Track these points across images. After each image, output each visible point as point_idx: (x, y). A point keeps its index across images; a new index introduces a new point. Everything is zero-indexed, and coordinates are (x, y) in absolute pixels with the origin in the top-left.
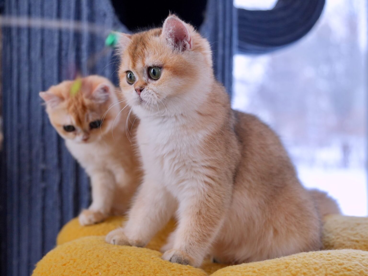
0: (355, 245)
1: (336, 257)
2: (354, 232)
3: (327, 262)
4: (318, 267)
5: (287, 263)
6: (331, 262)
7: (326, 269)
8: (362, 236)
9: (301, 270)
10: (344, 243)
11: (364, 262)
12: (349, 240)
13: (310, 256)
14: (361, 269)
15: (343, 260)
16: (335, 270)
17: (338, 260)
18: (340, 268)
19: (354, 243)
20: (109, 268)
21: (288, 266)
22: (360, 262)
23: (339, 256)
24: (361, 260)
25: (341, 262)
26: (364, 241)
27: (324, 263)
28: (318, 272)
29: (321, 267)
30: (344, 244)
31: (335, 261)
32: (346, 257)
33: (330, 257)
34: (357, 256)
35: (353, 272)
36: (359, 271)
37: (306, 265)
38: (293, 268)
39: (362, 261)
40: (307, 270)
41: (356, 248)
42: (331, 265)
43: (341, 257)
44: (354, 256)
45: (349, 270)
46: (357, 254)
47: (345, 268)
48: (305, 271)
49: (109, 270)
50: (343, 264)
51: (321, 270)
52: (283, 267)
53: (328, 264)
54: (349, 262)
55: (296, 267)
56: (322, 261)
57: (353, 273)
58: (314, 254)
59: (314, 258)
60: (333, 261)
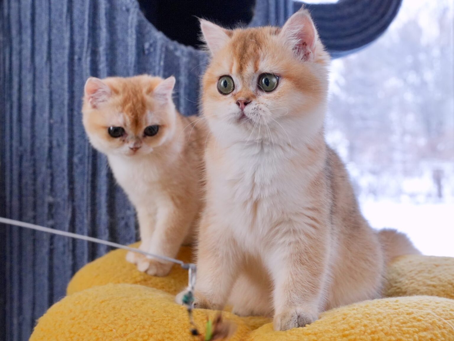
0: (431, 291)
1: (405, 305)
2: (432, 275)
3: (393, 311)
4: (381, 317)
5: (345, 315)
6: (397, 311)
7: (392, 320)
8: (440, 281)
9: (361, 322)
10: (419, 288)
11: (438, 310)
12: (425, 284)
13: (373, 305)
14: (434, 318)
15: (413, 309)
16: (402, 321)
17: (407, 308)
18: (408, 318)
19: (431, 288)
20: (127, 323)
21: (346, 318)
22: (433, 310)
23: (408, 304)
24: (434, 308)
25: (411, 310)
26: (443, 286)
27: (389, 313)
28: (381, 323)
29: (385, 318)
30: (418, 290)
31: (403, 310)
32: (417, 305)
33: (398, 305)
34: (430, 304)
35: (423, 322)
36: (431, 321)
37: (368, 316)
38: (351, 320)
39: (436, 309)
40: (368, 321)
41: (432, 295)
42: (398, 314)
43: (410, 305)
44: (426, 303)
45: (419, 321)
46: (431, 301)
47: (414, 318)
48: (366, 322)
49: (127, 325)
50: (412, 313)
51: (385, 321)
52: (340, 318)
53: (395, 314)
54: (420, 310)
55: (355, 319)
56: (387, 310)
57: (424, 324)
58: (378, 302)
59: (378, 307)
60: (401, 310)
